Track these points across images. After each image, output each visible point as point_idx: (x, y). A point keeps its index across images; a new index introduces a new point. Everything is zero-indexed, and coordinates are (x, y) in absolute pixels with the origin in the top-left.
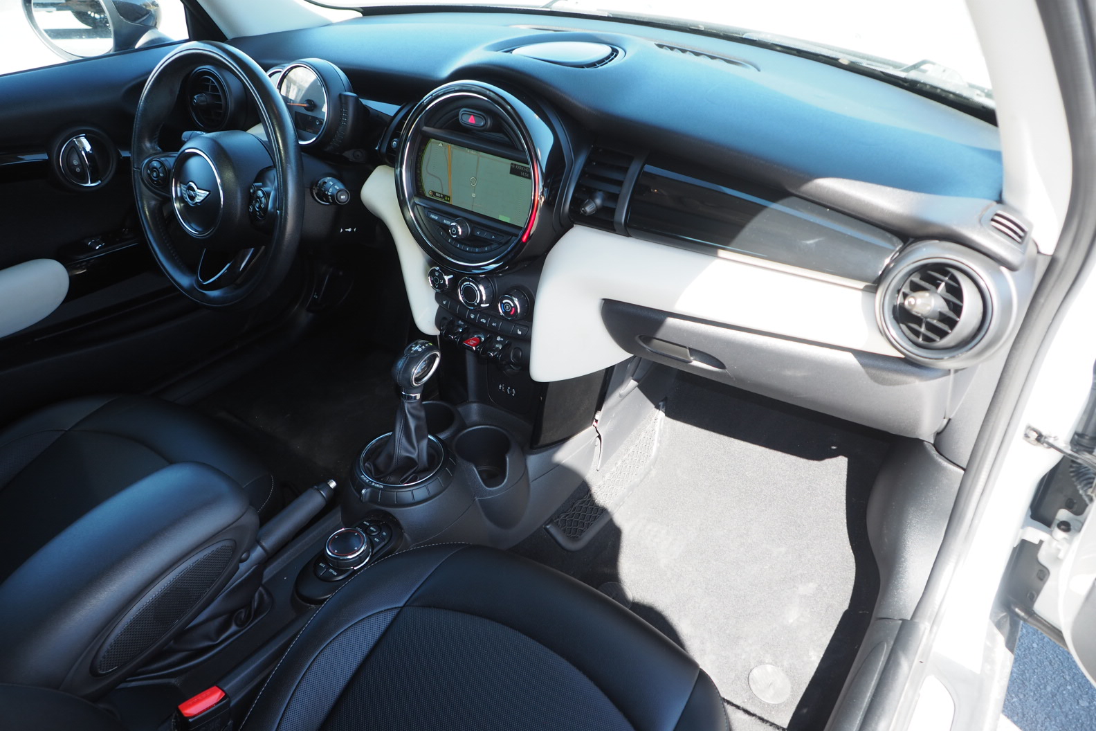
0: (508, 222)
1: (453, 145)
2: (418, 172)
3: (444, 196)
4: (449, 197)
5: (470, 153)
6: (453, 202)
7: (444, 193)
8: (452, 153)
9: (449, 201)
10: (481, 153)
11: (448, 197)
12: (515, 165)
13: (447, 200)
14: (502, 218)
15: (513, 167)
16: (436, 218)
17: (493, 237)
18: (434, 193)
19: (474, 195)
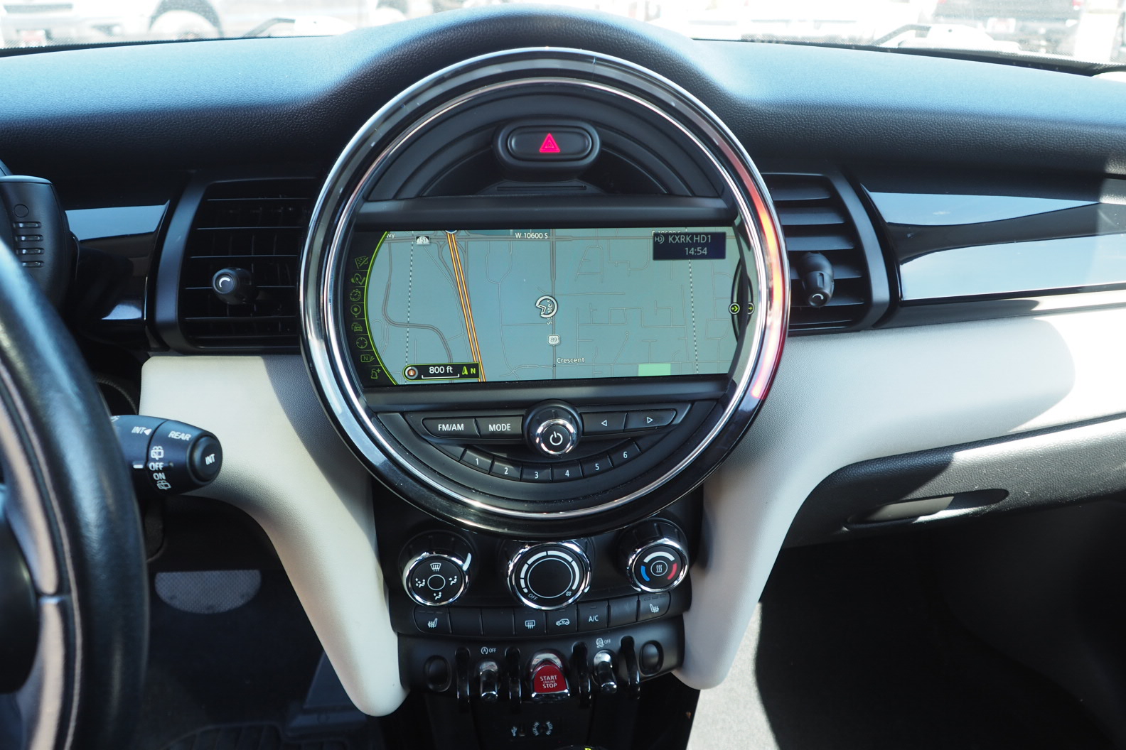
0: (668, 373)
1: (463, 233)
2: (358, 328)
3: (457, 369)
4: (476, 366)
5: (523, 238)
6: (487, 375)
7: (457, 361)
8: (465, 251)
9: (477, 375)
10: (560, 232)
11: (469, 366)
12: (666, 235)
13: (470, 375)
14: (646, 370)
15: (662, 241)
16: (461, 427)
17: (649, 420)
18: (423, 370)
19: (553, 340)
